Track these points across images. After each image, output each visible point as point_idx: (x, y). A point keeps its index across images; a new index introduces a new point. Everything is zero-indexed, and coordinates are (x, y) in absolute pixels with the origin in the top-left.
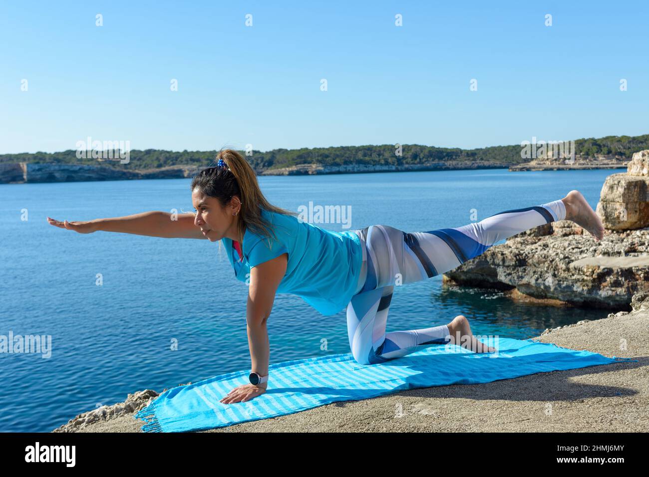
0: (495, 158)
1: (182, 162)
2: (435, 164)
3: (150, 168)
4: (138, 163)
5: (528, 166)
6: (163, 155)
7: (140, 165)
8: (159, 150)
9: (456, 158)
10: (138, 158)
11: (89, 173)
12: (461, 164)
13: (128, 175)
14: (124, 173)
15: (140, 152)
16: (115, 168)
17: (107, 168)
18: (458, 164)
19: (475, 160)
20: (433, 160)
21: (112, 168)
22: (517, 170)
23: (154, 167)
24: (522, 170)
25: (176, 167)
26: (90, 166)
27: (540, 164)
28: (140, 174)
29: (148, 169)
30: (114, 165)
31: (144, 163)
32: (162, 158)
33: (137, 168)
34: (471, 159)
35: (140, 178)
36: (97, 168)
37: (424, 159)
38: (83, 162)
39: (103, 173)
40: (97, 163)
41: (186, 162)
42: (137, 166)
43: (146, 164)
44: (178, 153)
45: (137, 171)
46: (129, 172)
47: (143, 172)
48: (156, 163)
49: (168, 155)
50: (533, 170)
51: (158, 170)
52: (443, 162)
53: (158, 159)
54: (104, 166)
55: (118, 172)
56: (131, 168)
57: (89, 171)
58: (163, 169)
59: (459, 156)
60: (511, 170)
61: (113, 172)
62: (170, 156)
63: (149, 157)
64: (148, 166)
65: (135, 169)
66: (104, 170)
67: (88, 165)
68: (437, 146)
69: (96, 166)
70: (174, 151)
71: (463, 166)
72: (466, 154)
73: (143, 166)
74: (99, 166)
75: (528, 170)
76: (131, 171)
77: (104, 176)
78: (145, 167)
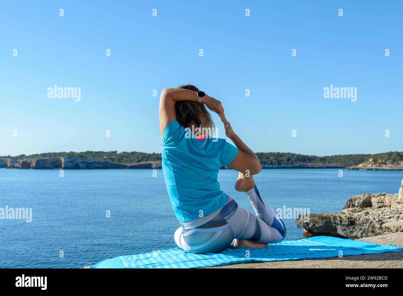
0: (337, 162)
1: (152, 159)
2: (301, 164)
3: (133, 162)
4: (127, 159)
5: (357, 167)
6: (141, 155)
7: (128, 161)
8: (139, 153)
9: (313, 161)
10: (126, 156)
11: (98, 164)
12: (316, 165)
13: (121, 166)
14: (118, 165)
15: (128, 153)
16: (114, 162)
17: (109, 161)
18: (314, 165)
19: (324, 163)
20: (299, 162)
21: (112, 162)
22: (351, 169)
23: (135, 162)
24: (353, 169)
25: (148, 162)
26: (100, 160)
27: (364, 166)
28: (128, 166)
29: (132, 163)
30: (113, 160)
31: (130, 159)
32: (140, 157)
33: (126, 162)
34: (323, 162)
35: (127, 168)
36: (103, 161)
37: (294, 162)
38: (96, 158)
39: (106, 165)
40: (103, 159)
41: (154, 160)
42: (126, 161)
43: (131, 160)
44: (150, 154)
45: (126, 164)
46: (122, 165)
47: (129, 164)
48: (137, 160)
49: (144, 155)
50: (360, 169)
51: (137, 164)
52: (305, 163)
53: (138, 157)
54: (107, 160)
55: (115, 164)
56: (122, 162)
57: (99, 163)
58: (141, 163)
59: (315, 160)
60: (346, 169)
61: (112, 164)
62: (145, 156)
63: (133, 156)
64: (132, 161)
65: (125, 163)
66: (107, 163)
67: (98, 160)
68: (302, 154)
69: (103, 160)
70: (148, 153)
71: (318, 166)
72: (319, 159)
73: (129, 161)
74: (104, 161)
75: (357, 169)
76: (122, 164)
77: (106, 166)
78: (130, 162)
